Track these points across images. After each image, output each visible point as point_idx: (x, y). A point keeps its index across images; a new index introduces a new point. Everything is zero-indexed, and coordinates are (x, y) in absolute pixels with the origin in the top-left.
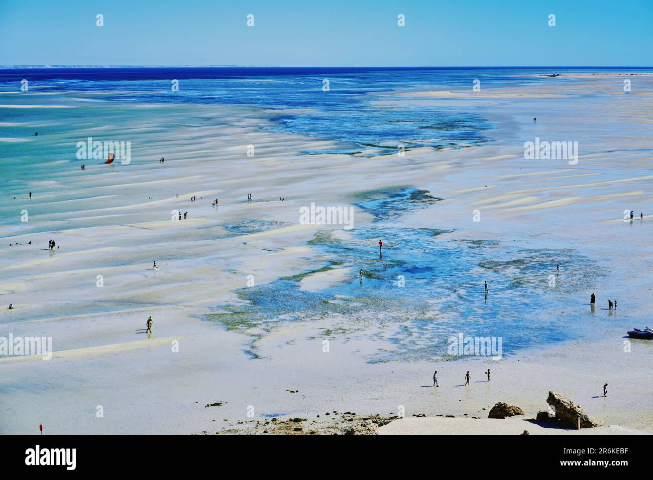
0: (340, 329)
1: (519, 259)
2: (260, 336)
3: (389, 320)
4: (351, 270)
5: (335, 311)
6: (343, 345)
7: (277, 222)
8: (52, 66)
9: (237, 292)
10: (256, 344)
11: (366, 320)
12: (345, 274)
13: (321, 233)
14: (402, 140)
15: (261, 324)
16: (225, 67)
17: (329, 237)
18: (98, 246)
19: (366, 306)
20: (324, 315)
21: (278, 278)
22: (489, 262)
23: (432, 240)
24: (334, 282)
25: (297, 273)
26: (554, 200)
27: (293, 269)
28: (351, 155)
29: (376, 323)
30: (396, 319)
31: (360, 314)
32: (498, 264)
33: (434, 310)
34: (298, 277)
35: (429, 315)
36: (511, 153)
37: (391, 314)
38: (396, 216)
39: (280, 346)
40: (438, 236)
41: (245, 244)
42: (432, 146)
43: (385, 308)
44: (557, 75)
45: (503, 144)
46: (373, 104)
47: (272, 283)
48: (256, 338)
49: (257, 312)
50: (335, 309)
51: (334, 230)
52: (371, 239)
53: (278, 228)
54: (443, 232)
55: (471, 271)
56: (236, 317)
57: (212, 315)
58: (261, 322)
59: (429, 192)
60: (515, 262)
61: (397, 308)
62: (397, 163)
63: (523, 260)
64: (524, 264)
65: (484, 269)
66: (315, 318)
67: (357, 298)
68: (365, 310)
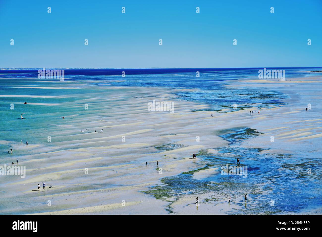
0: (213, 198)
1: (302, 163)
2: (173, 202)
3: (238, 194)
4: (218, 169)
5: (211, 189)
6: (215, 206)
7: (180, 145)
8: (70, 68)
9: (161, 180)
10: (172, 206)
11: (226, 194)
12: (215, 171)
13: (202, 150)
14: (242, 104)
15: (173, 196)
16: (154, 68)
17: (207, 152)
18: (93, 157)
19: (226, 187)
20: (205, 191)
21: (182, 173)
22: (287, 165)
23: (258, 154)
24: (210, 175)
25: (191, 170)
26: (319, 134)
27: (189, 168)
28: (217, 112)
29: (231, 195)
30: (241, 194)
31: (223, 191)
32: (292, 166)
33: (260, 189)
34: (192, 173)
35: (257, 191)
36: (296, 110)
37: (239, 191)
38: (240, 142)
39: (183, 207)
40: (261, 152)
41: (165, 156)
42: (257, 107)
43: (236, 188)
44: (319, 71)
45: (292, 106)
46: (227, 86)
47: (179, 175)
48: (171, 203)
49: (172, 190)
50: (211, 188)
51: (209, 149)
52: (228, 153)
53: (181, 148)
54: (264, 150)
55: (278, 170)
56: (161, 192)
57: (149, 191)
58: (173, 195)
59: (256, 130)
60: (300, 165)
61: (242, 188)
62: (240, 115)
63: (304, 164)
64: (304, 166)
65: (284, 168)
66: (201, 193)
67: (221, 183)
68: (226, 189)
